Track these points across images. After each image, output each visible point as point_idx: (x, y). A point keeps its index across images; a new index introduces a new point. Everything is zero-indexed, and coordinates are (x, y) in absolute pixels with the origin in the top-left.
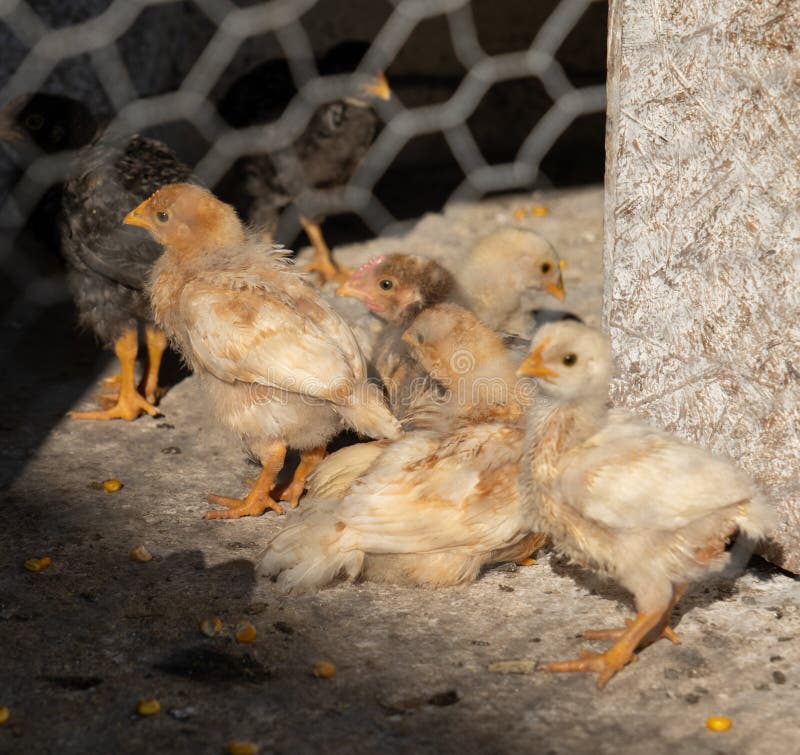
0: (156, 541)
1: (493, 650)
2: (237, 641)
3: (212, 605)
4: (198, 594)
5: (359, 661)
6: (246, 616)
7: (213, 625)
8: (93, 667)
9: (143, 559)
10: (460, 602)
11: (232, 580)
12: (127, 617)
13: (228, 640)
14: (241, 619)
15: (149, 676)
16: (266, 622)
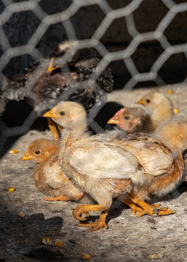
0: (27, 210)
1: (148, 250)
2: (55, 246)
3: (46, 233)
4: (41, 229)
5: (99, 254)
6: (59, 237)
7: (46, 240)
8: (3, 255)
9: (22, 216)
10: (136, 233)
11: (54, 224)
12: (15, 237)
13: (52, 246)
14: (56, 238)
15: (22, 259)
16: (66, 240)
